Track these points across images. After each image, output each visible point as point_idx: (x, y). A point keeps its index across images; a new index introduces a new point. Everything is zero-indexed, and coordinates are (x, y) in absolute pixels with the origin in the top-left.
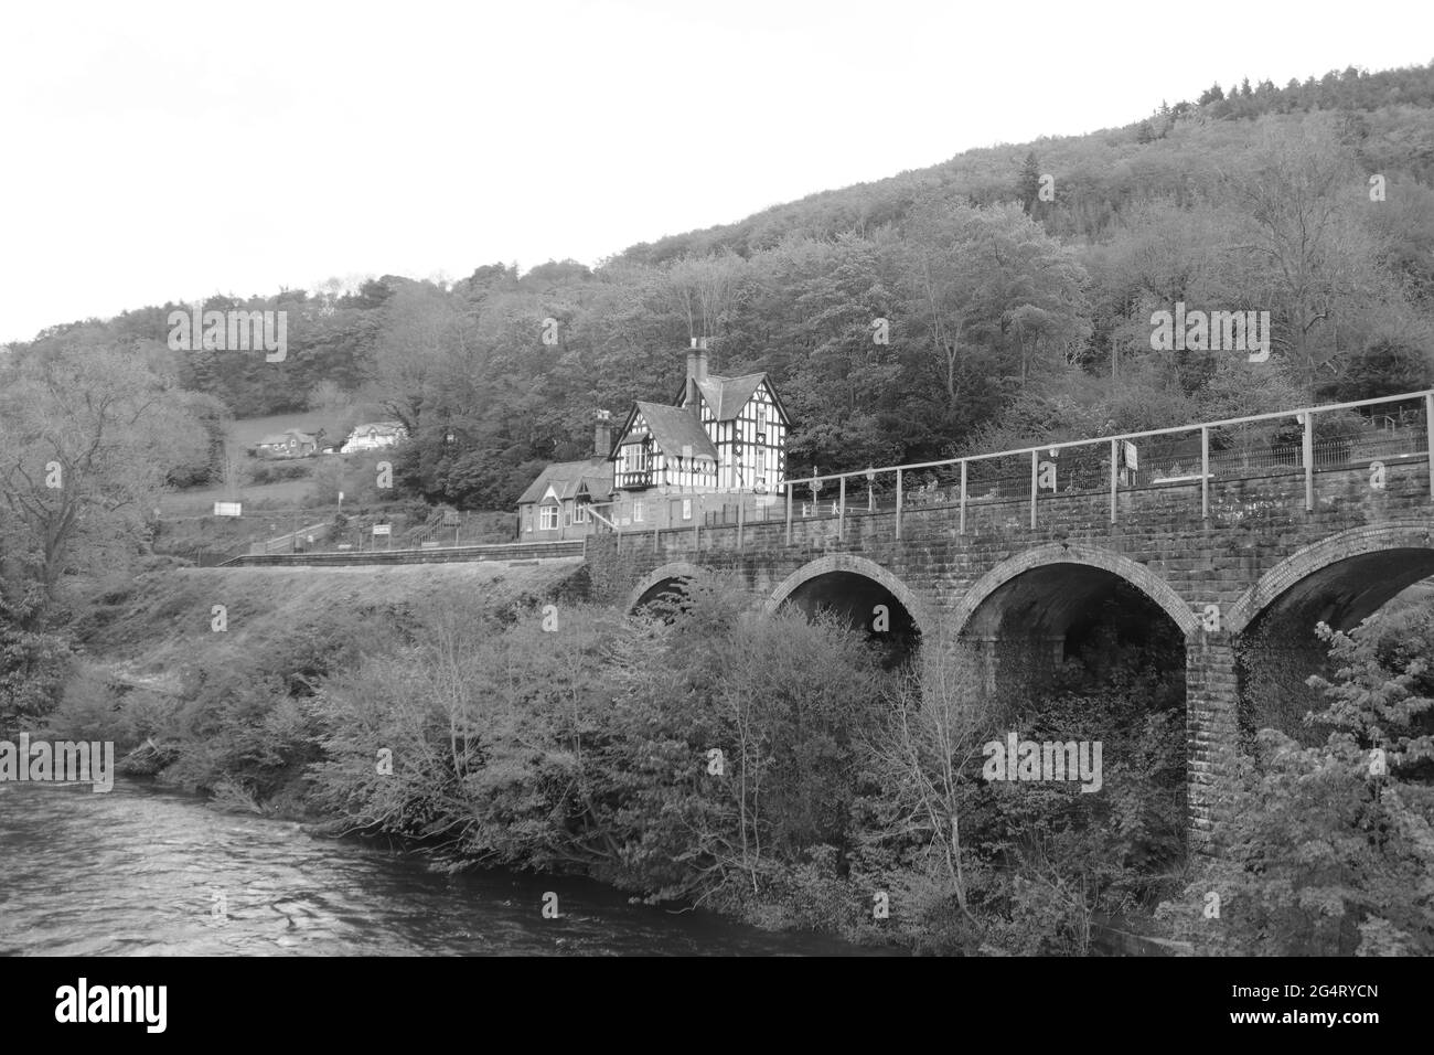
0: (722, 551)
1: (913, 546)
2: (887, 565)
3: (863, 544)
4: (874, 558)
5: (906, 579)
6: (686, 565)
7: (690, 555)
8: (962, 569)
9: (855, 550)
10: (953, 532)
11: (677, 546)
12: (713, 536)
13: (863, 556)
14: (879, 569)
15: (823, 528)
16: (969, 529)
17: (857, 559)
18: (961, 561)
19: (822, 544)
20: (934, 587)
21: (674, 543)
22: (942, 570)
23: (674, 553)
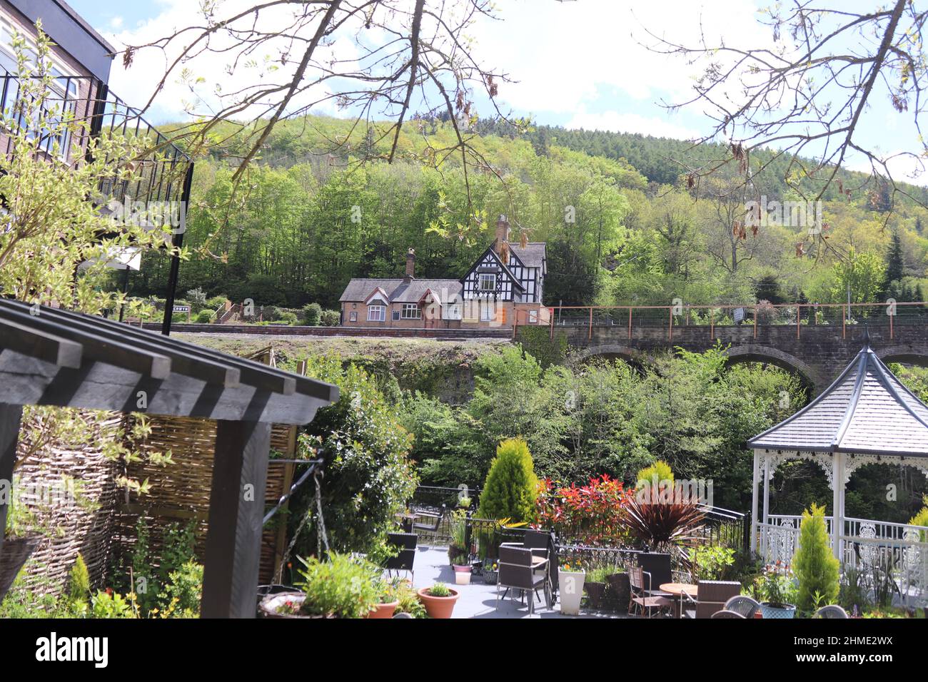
0: (653, 340)
1: (811, 343)
2: (791, 352)
3: (771, 341)
4: (779, 347)
5: (803, 359)
6: (619, 347)
7: (621, 342)
8: (842, 355)
9: (765, 342)
10: (837, 338)
11: (610, 336)
12: (644, 332)
13: (772, 347)
14: (782, 354)
15: (739, 331)
16: (849, 337)
17: (766, 348)
18: (843, 351)
19: (739, 340)
20: (824, 363)
21: (606, 334)
22: (831, 355)
23: (605, 339)
